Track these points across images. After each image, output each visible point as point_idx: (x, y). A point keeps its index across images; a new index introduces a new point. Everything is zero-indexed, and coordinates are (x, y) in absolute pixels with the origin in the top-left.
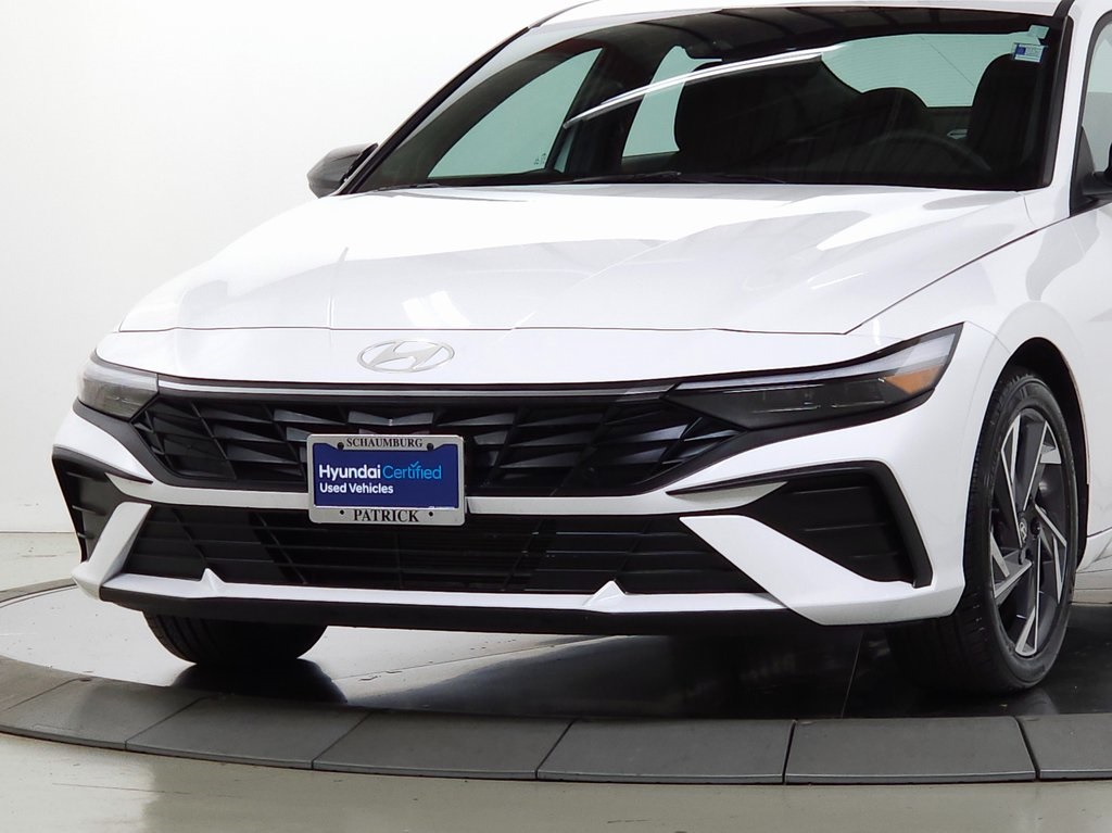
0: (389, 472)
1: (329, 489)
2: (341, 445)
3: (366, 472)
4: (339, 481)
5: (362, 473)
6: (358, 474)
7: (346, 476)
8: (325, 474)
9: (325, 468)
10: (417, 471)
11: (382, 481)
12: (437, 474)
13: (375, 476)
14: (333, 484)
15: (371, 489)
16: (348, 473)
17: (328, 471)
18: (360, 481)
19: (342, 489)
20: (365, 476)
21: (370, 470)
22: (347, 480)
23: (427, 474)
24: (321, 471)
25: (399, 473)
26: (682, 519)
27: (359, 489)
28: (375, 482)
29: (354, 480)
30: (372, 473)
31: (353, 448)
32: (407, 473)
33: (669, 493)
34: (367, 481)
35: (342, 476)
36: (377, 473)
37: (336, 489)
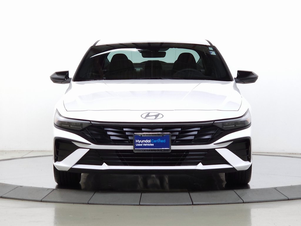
0: (153, 141)
1: (138, 145)
2: (141, 136)
3: (147, 141)
4: (141, 143)
5: (146, 141)
6: (145, 141)
7: (142, 142)
8: (137, 142)
9: (137, 140)
10: (159, 141)
11: (151, 143)
12: (164, 141)
13: (149, 142)
14: (139, 144)
15: (148, 145)
16: (143, 141)
17: (138, 141)
18: (146, 143)
19: (141, 145)
20: (147, 142)
21: (148, 141)
22: (143, 143)
23: (162, 141)
24: (136, 141)
25: (155, 141)
26: (216, 149)
27: (145, 145)
28: (149, 143)
29: (144, 143)
30: (149, 141)
31: (144, 136)
32: (157, 141)
33: (214, 144)
34: (147, 143)
35: (141, 142)
36: (150, 141)
37: (140, 145)
